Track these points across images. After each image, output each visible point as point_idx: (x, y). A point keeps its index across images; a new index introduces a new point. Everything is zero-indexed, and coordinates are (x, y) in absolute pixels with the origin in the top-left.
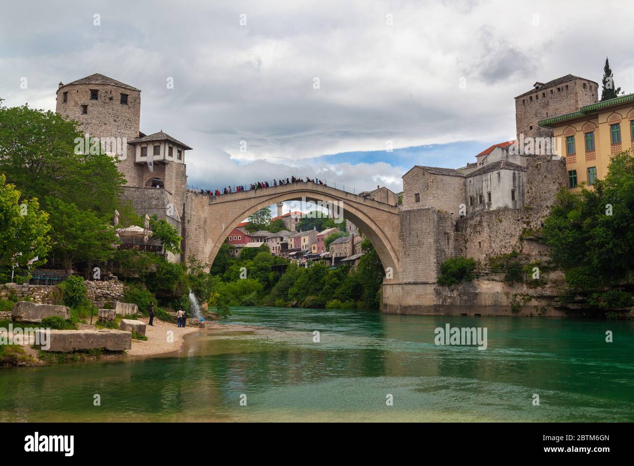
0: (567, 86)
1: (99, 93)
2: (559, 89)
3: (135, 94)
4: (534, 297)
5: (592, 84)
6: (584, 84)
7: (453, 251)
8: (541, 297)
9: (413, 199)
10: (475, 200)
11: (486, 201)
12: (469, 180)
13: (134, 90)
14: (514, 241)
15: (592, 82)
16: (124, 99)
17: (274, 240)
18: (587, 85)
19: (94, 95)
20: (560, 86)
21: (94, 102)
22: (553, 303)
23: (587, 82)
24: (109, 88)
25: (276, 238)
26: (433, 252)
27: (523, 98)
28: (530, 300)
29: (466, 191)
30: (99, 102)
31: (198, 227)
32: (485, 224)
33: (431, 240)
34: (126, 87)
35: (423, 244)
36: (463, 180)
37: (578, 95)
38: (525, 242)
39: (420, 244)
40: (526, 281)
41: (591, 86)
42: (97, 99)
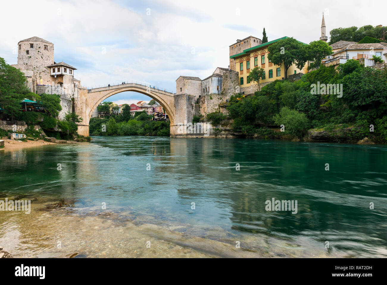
0: (247, 41)
1: (34, 45)
2: (245, 42)
3: (51, 45)
4: (223, 130)
5: (258, 40)
6: (254, 40)
7: (194, 112)
8: (225, 130)
9: (180, 90)
10: (205, 90)
11: (208, 91)
12: (203, 82)
13: (51, 44)
14: (217, 107)
15: (258, 39)
16: (46, 47)
17: (150, 108)
18: (256, 40)
19: (32, 46)
20: (245, 41)
21: (32, 49)
22: (230, 133)
23: (255, 39)
24: (38, 43)
25: (151, 107)
26: (186, 112)
27: (232, 46)
28: (221, 131)
29: (202, 86)
30: (34, 49)
31: (82, 103)
32: (206, 100)
33: (185, 107)
34: (47, 42)
35: (183, 109)
36: (200, 82)
37: (251, 45)
38: (221, 108)
39: (182, 109)
40: (221, 124)
41: (257, 41)
42: (33, 48)
